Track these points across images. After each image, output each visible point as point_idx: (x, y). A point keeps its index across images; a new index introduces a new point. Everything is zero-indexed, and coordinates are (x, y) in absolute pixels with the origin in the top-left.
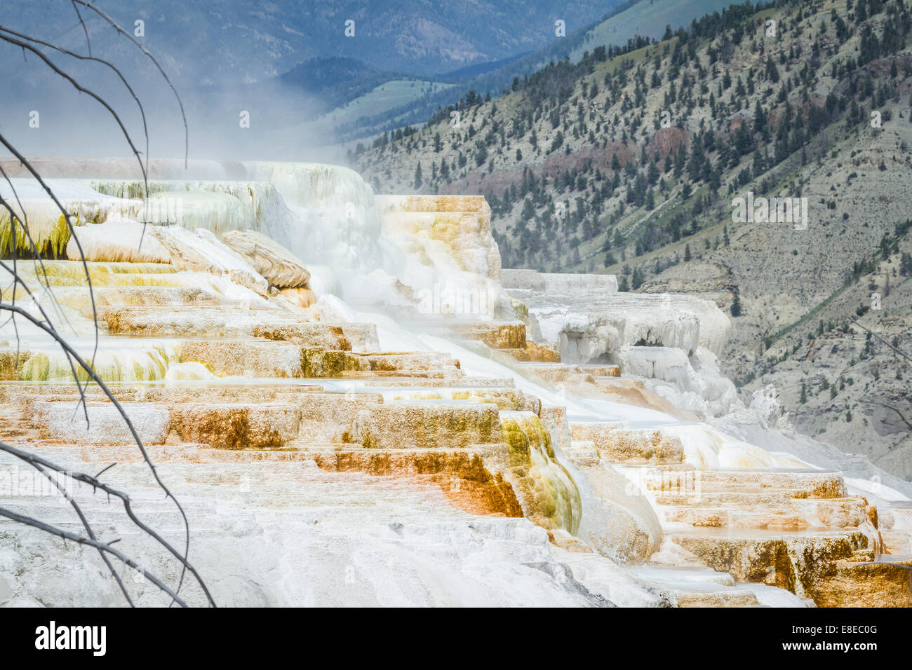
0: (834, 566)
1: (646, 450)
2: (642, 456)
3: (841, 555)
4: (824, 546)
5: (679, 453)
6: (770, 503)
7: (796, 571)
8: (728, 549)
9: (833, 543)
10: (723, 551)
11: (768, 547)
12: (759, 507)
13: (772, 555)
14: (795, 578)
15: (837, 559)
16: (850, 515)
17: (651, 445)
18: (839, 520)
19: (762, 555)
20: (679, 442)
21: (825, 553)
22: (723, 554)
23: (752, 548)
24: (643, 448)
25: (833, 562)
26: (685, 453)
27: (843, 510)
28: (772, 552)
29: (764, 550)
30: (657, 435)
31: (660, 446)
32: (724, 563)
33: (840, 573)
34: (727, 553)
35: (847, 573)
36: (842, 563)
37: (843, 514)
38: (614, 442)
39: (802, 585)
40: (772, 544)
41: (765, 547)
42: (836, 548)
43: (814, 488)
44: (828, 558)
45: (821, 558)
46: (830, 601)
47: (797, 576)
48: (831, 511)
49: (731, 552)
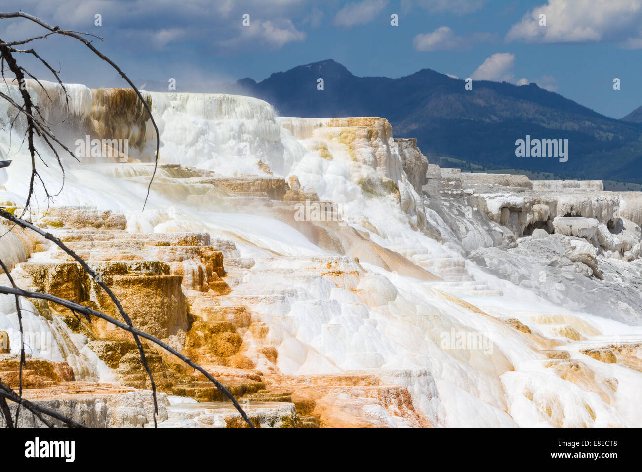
0: (111, 279)
1: (96, 222)
2: (94, 226)
3: (116, 273)
4: (105, 267)
5: (121, 224)
6: (121, 247)
7: (92, 284)
8: (43, 270)
9: (111, 265)
10: (40, 271)
11: (62, 267)
12: (112, 249)
13: (65, 272)
14: (90, 288)
15: (114, 275)
16: (177, 254)
17: (101, 220)
18: (168, 257)
19: (58, 272)
20: (123, 217)
21: (106, 271)
22: (40, 273)
23: (54, 268)
24: (94, 221)
25: (111, 277)
26: (127, 225)
27: (172, 251)
28: (65, 270)
29: (60, 269)
30: (107, 213)
31: (107, 220)
32: (41, 278)
33: (114, 283)
34: (43, 272)
35: (118, 283)
36: (117, 278)
37: (171, 254)
38: (74, 217)
39: (95, 292)
40: (65, 265)
41: (60, 267)
42: (113, 268)
44: (108, 274)
45: (104, 274)
46: (109, 301)
47: (92, 286)
48: (165, 252)
49: (45, 271)
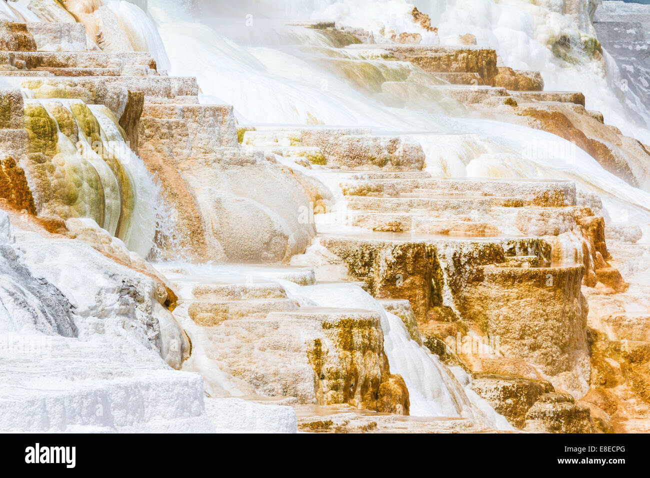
0: (481, 271)
1: (379, 157)
2: (375, 164)
3: (489, 260)
4: (471, 250)
5: (418, 161)
6: (460, 209)
7: (445, 276)
8: (368, 252)
9: (481, 248)
10: (363, 253)
11: (405, 249)
13: (409, 258)
14: (443, 283)
15: (485, 264)
16: (550, 223)
17: (386, 153)
19: (398, 258)
20: (419, 149)
21: (472, 258)
22: (362, 258)
23: (389, 251)
24: (375, 155)
25: (480, 267)
27: (542, 218)
28: (409, 255)
29: (401, 253)
30: (394, 142)
31: (397, 154)
32: (364, 266)
33: (486, 278)
34: (367, 255)
35: (493, 278)
36: (491, 269)
37: (541, 222)
38: (344, 148)
39: (450, 290)
40: (409, 246)
41: (402, 250)
42: (484, 253)
43: (534, 197)
44: (475, 263)
45: (469, 262)
46: (476, 307)
47: (445, 281)
48: (530, 219)
49: (371, 254)
